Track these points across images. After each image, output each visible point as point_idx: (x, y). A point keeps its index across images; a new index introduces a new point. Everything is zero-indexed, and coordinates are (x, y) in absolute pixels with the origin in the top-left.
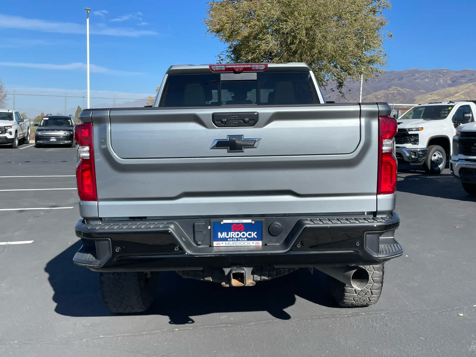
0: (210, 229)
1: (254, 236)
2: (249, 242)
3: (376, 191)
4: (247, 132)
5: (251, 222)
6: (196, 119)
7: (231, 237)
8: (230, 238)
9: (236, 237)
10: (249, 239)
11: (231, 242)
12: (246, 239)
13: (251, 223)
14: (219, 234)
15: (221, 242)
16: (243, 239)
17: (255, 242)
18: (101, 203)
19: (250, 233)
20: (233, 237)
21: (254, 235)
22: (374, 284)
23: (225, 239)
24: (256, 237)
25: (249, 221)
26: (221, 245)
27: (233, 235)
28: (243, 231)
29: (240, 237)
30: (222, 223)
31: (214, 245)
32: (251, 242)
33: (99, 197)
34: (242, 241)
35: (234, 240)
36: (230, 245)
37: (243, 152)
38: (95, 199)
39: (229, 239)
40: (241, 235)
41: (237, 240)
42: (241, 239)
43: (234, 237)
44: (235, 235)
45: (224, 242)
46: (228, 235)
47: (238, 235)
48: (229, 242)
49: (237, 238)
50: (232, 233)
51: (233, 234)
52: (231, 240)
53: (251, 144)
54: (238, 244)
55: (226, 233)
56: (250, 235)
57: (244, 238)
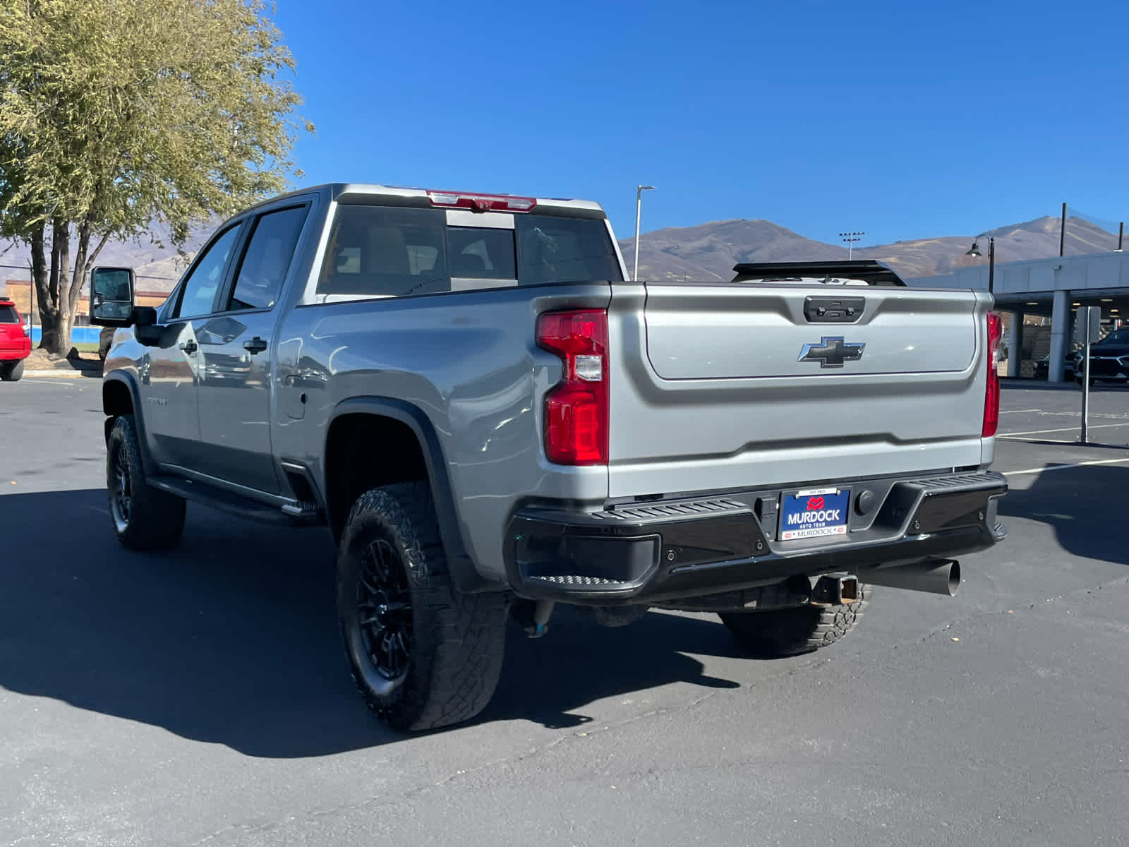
0: (779, 509)
1: (835, 518)
2: (829, 528)
3: (981, 433)
4: (849, 332)
5: (835, 492)
6: (779, 306)
7: (805, 521)
8: (803, 523)
9: (812, 521)
10: (828, 524)
11: (806, 531)
12: (824, 524)
13: (836, 494)
14: (790, 516)
15: (792, 532)
16: (820, 525)
17: (837, 527)
18: (613, 469)
19: (830, 511)
20: (807, 522)
21: (835, 514)
22: (863, 602)
23: (796, 527)
24: (838, 518)
25: (833, 490)
26: (793, 537)
27: (808, 518)
28: (821, 510)
29: (817, 521)
30: (797, 496)
31: (783, 538)
32: (833, 528)
33: (612, 457)
34: (819, 527)
35: (808, 528)
36: (804, 537)
37: (842, 366)
38: (604, 460)
39: (801, 527)
40: (818, 516)
41: (813, 527)
42: (817, 524)
43: (809, 521)
44: (810, 518)
45: (796, 532)
46: (800, 519)
47: (814, 516)
48: (803, 531)
49: (812, 523)
50: (806, 513)
51: (807, 515)
52: (804, 526)
53: (853, 352)
54: (815, 532)
55: (798, 514)
56: (830, 515)
57: (821, 522)
